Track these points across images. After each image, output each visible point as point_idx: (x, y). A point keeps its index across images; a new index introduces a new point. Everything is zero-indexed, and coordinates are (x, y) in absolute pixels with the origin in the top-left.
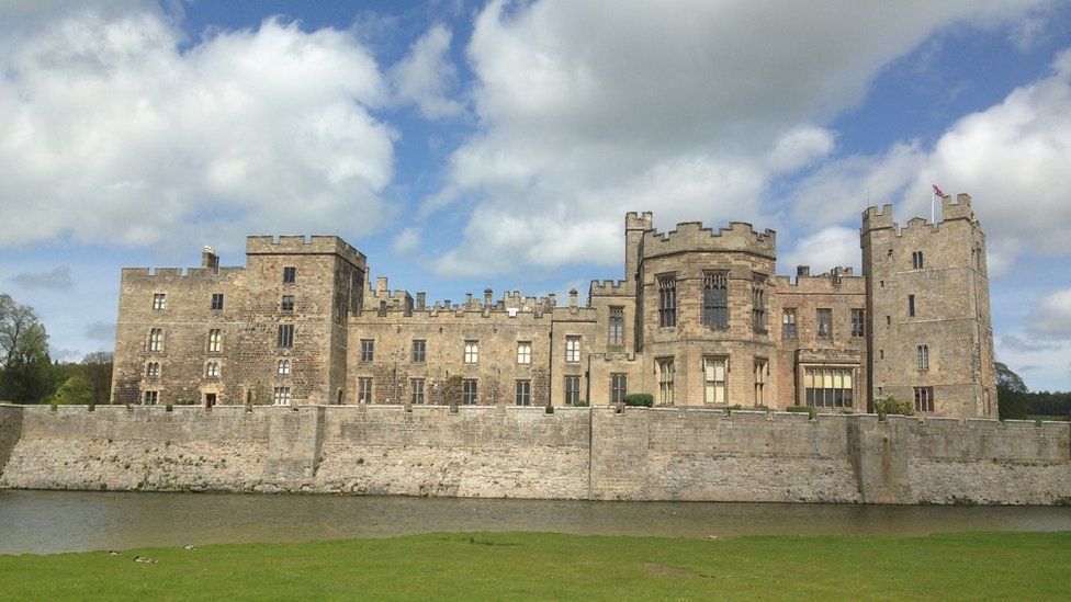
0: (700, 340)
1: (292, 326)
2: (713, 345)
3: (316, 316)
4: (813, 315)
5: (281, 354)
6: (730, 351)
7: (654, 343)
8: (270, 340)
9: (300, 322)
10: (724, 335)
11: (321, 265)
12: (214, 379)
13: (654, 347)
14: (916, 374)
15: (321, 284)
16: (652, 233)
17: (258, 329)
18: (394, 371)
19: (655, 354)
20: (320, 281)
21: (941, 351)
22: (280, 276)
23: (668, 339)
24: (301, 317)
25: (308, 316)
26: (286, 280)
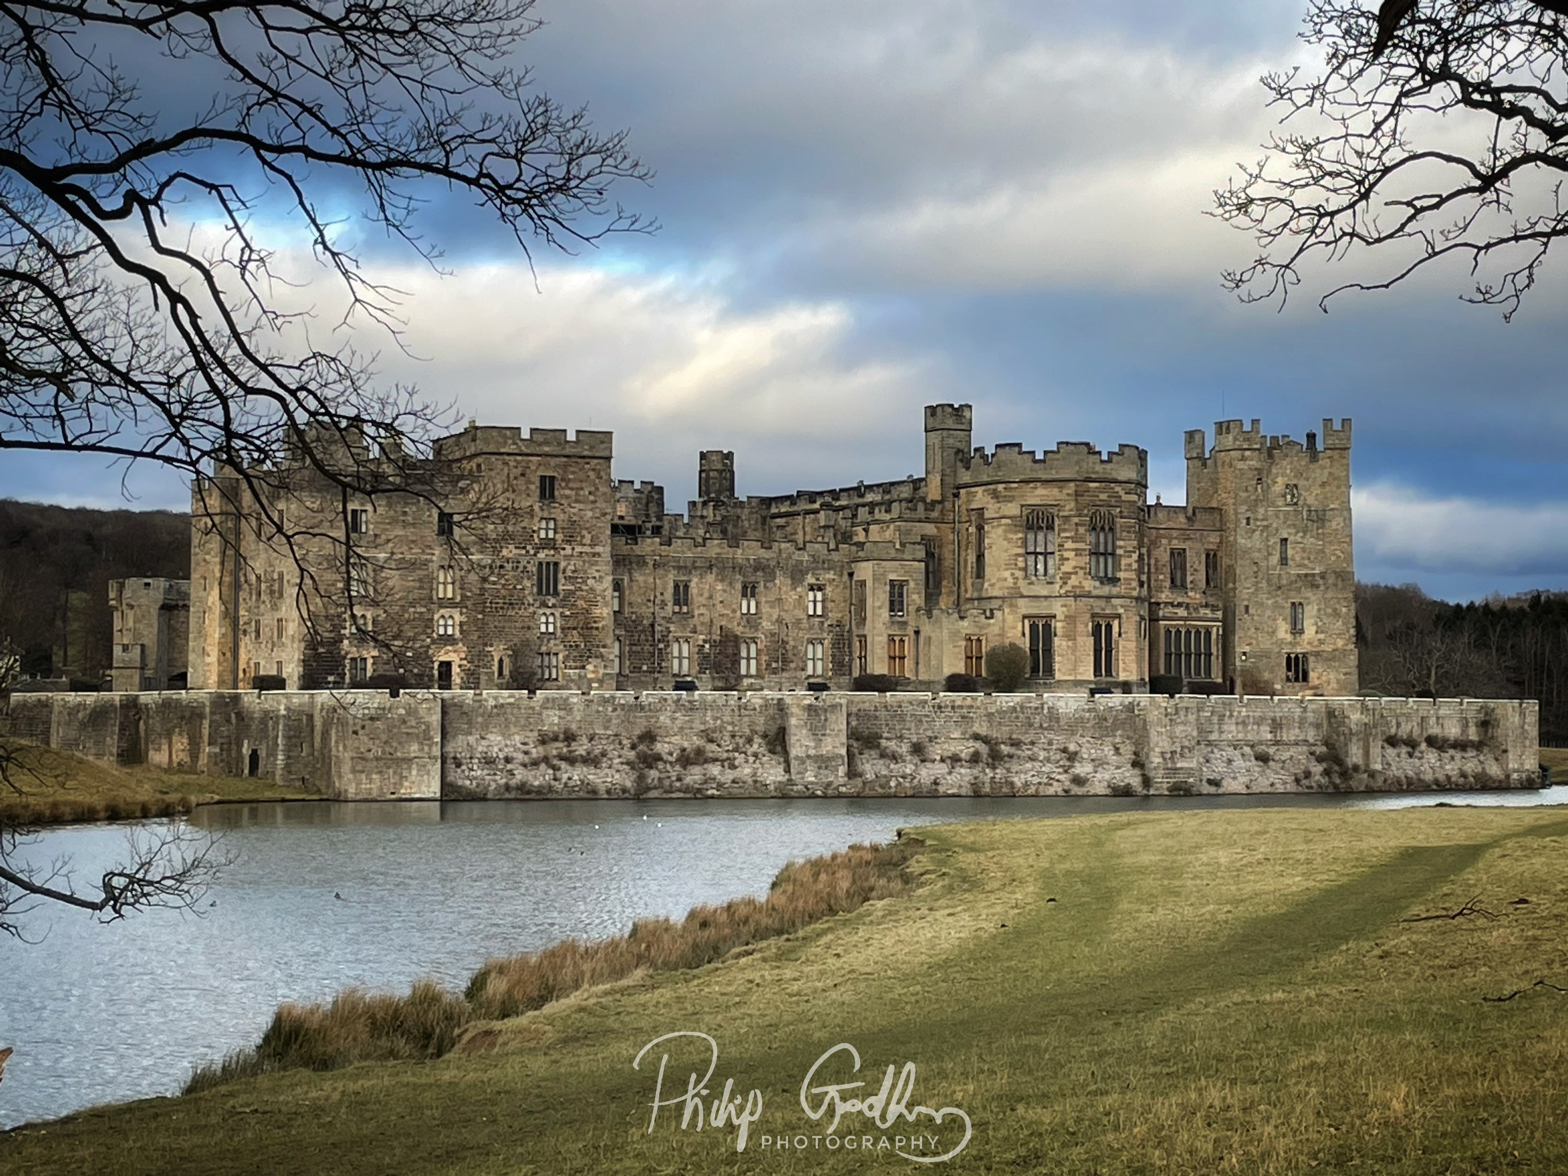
0: (1088, 595)
1: (556, 564)
2: (1102, 603)
3: (587, 549)
4: (1165, 557)
5: (544, 605)
6: (1121, 611)
7: (1022, 596)
8: (527, 583)
9: (568, 558)
10: (1115, 590)
11: (592, 475)
12: (447, 640)
13: (1021, 602)
14: (1289, 637)
15: (594, 502)
16: (1016, 449)
17: (509, 566)
18: (652, 625)
19: (1024, 611)
20: (592, 498)
21: (1319, 610)
22: (535, 488)
23: (1045, 593)
24: (568, 551)
25: (578, 549)
26: (543, 496)
